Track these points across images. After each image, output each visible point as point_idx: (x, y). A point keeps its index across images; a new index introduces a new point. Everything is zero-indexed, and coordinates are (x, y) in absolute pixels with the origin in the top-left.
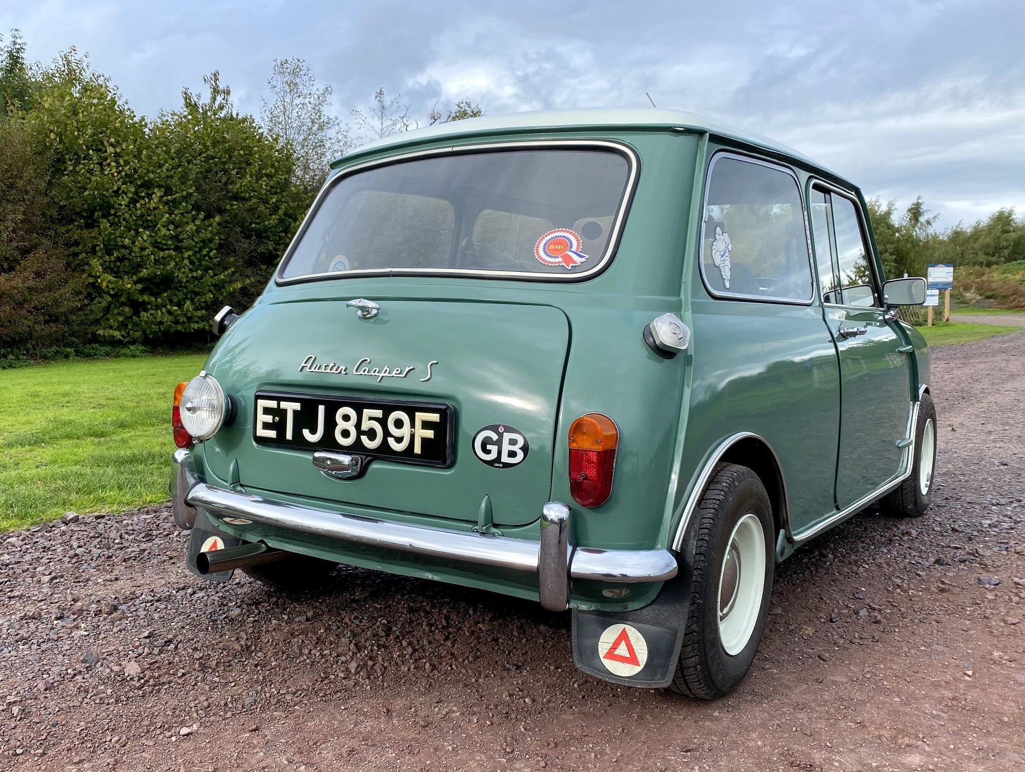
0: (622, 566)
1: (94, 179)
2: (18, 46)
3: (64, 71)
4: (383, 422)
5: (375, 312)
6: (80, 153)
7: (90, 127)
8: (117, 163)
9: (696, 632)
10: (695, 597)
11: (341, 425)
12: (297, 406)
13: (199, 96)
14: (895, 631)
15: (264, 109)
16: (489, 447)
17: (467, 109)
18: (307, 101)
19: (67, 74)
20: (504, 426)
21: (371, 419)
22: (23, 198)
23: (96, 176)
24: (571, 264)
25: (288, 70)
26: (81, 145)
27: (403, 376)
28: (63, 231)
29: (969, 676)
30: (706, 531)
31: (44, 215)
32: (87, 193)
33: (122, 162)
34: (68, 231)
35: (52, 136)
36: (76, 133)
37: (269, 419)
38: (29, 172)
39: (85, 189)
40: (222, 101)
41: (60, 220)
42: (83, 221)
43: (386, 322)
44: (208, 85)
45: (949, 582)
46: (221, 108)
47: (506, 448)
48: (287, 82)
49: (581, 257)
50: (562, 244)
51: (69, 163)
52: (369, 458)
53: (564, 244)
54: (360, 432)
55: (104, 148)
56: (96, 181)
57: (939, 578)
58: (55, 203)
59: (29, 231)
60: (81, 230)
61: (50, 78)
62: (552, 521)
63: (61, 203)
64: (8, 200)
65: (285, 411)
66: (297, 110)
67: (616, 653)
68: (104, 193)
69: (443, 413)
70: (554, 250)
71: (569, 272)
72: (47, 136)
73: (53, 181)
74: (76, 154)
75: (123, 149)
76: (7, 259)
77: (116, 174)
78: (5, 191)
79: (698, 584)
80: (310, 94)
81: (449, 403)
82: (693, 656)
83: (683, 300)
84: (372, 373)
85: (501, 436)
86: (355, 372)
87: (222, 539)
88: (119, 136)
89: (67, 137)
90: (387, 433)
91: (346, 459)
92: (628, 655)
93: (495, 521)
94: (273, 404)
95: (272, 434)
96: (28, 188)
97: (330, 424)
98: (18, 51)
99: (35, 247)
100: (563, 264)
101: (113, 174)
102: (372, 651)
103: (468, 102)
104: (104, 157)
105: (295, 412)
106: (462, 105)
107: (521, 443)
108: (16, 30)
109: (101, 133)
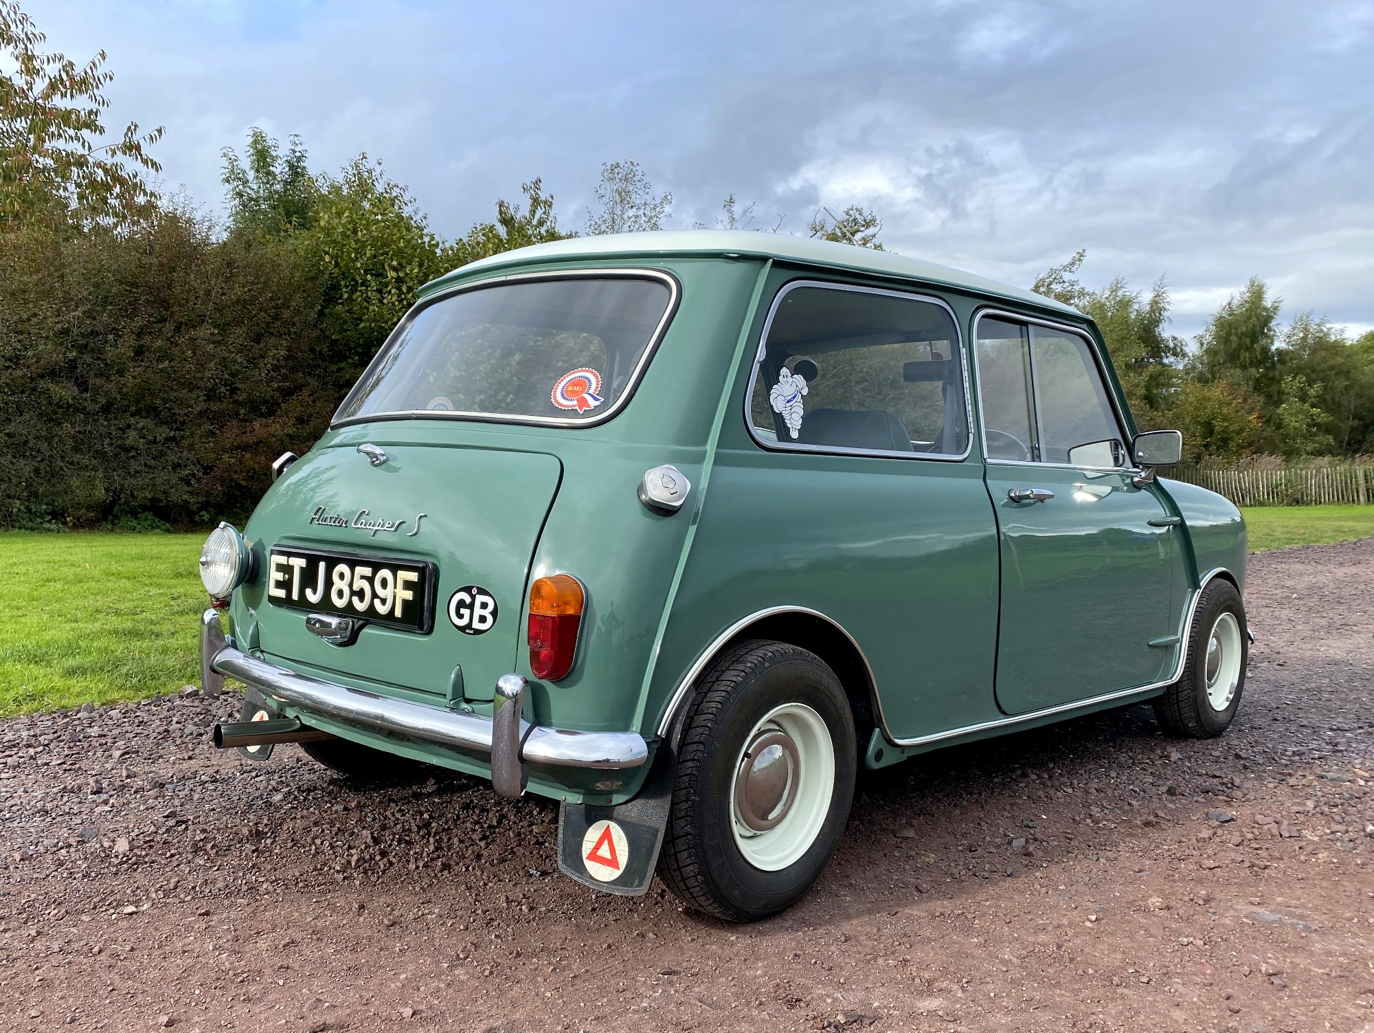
0: (596, 749)
1: (371, 308)
2: (298, 154)
3: (354, 181)
4: (371, 580)
5: (382, 458)
6: (357, 278)
7: (369, 247)
8: (399, 289)
9: (691, 834)
10: (689, 793)
11: (338, 584)
12: (302, 562)
13: (517, 209)
14: (1042, 866)
15: (589, 223)
16: (462, 611)
17: (858, 216)
18: (641, 212)
19: (358, 185)
20: (477, 588)
21: (363, 577)
22: (289, 331)
23: (374, 305)
24: (585, 408)
25: (620, 176)
26: (359, 269)
27: (393, 529)
28: (334, 370)
29: (1092, 922)
30: (711, 716)
31: (312, 350)
32: (362, 325)
33: (404, 289)
34: (339, 370)
35: (327, 258)
36: (353, 255)
37: (280, 576)
38: (297, 300)
39: (362, 321)
40: (543, 215)
41: (331, 357)
42: (357, 358)
43: (396, 470)
44: (527, 195)
45: (1163, 815)
46: (541, 223)
47: (478, 611)
48: (617, 190)
49: (596, 399)
50: (580, 385)
51: (344, 290)
52: (361, 622)
53: (582, 383)
54: (353, 593)
55: (384, 273)
56: (374, 311)
57: (1154, 809)
58: (326, 337)
59: (293, 369)
60: (355, 369)
61: (337, 190)
62: (508, 697)
63: (333, 337)
64: (272, 334)
65: (292, 567)
66: (629, 224)
67: (598, 853)
68: (383, 325)
69: (422, 571)
70: (571, 391)
71: (583, 416)
72: (322, 259)
73: (326, 311)
74: (354, 279)
75: (407, 274)
76: (267, 402)
77: (397, 303)
78: (269, 323)
79: (694, 778)
80: (646, 204)
81: (429, 560)
82: (690, 864)
83: (708, 451)
84: (367, 527)
85: (473, 597)
86: (353, 525)
87: (268, 713)
88: (403, 258)
89: (343, 260)
90: (374, 595)
91: (334, 621)
92: (609, 857)
93: (467, 696)
94: (282, 560)
95: (281, 593)
96: (295, 319)
97: (329, 583)
98: (299, 159)
99: (299, 388)
100: (577, 408)
101: (393, 303)
102: (390, 846)
103: (859, 208)
104: (385, 283)
105: (302, 568)
106: (851, 212)
107: (491, 607)
108: (296, 136)
109: (382, 254)
